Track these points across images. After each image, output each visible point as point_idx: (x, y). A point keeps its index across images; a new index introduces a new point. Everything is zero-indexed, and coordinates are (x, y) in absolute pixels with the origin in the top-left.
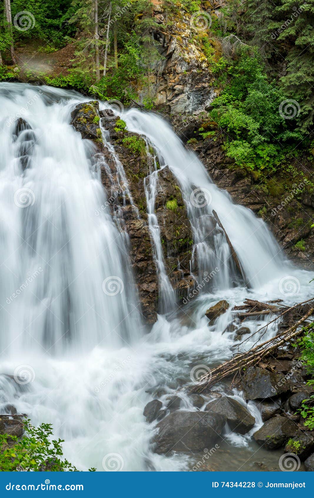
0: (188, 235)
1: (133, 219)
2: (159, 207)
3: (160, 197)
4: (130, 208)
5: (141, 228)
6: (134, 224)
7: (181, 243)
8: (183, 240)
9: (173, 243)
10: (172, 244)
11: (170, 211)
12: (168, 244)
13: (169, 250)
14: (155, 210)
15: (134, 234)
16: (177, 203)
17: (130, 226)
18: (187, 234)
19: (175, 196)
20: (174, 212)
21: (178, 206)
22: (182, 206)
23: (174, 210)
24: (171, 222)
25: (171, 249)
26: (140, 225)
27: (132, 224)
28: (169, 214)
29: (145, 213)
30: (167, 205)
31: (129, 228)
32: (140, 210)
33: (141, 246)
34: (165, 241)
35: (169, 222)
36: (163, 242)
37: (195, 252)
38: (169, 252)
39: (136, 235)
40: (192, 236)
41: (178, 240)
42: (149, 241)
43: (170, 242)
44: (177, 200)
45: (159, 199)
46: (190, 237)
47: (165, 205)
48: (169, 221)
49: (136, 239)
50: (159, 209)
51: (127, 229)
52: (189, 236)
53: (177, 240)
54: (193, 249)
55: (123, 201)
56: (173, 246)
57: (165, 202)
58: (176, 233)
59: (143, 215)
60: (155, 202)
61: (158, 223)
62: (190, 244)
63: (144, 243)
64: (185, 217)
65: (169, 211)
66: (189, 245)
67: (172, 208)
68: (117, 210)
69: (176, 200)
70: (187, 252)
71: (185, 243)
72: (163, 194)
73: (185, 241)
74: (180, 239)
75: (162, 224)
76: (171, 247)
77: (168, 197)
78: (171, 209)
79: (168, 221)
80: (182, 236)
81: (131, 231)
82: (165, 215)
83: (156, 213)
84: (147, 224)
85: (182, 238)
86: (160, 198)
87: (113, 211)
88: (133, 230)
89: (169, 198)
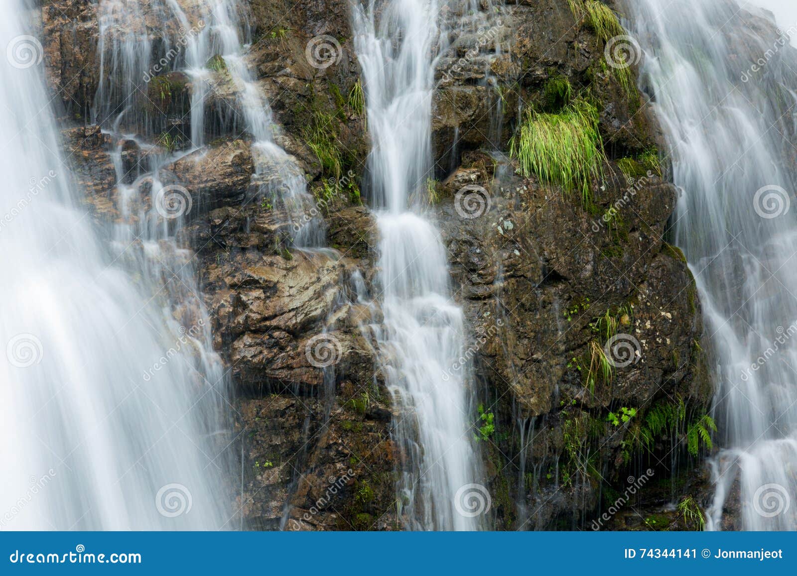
0: (676, 376)
1: (263, 248)
2: (459, 164)
3: (471, 82)
4: (244, 165)
5: (323, 317)
6: (271, 289)
7: (626, 435)
8: (641, 420)
9: (558, 435)
10: (553, 449)
11: (549, 193)
12: (526, 445)
13: (528, 491)
14: (432, 183)
15: (270, 361)
16: (602, 129)
17: (240, 305)
18: (667, 372)
19: (583, 79)
20: (577, 202)
21: (602, 156)
22: (635, 153)
23: (576, 183)
24: (552, 277)
25: (545, 483)
26: (318, 295)
27: (252, 283)
28: (534, 220)
29: (354, 202)
30: (525, 145)
31: (235, 314)
32: (317, 178)
33: (318, 454)
34: (506, 421)
35: (539, 278)
36: (490, 428)
37: (726, 511)
38: (530, 502)
39: (283, 374)
40: (708, 389)
41: (599, 414)
42: (383, 418)
43: (538, 426)
44: (600, 109)
45: (465, 103)
46: (693, 392)
47: (505, 150)
48: (532, 269)
49: (283, 403)
50: (461, 174)
51: (217, 325)
52: (683, 384)
53: (593, 412)
54: (714, 487)
55: (187, 110)
56: (565, 458)
57: (512, 123)
58: (587, 359)
59: (340, 223)
60: (434, 120)
61: (455, 280)
62: (694, 449)
63: (342, 431)
64: (657, 240)
65: (535, 196)
66: (684, 452)
67: (558, 168)
68: (139, 181)
69: (589, 108)
70: (671, 507)
71: (657, 438)
72: (490, 59)
73: (654, 420)
74: (615, 406)
75: (481, 291)
76: (549, 466)
77: (529, 83)
78: (554, 179)
79: (526, 268)
80: (636, 382)
81: (247, 339)
82: (509, 225)
83: (438, 203)
84: (372, 291)
85: (631, 404)
86: (469, 90)
87: (112, 186)
88: (258, 329)
89: (539, 96)
